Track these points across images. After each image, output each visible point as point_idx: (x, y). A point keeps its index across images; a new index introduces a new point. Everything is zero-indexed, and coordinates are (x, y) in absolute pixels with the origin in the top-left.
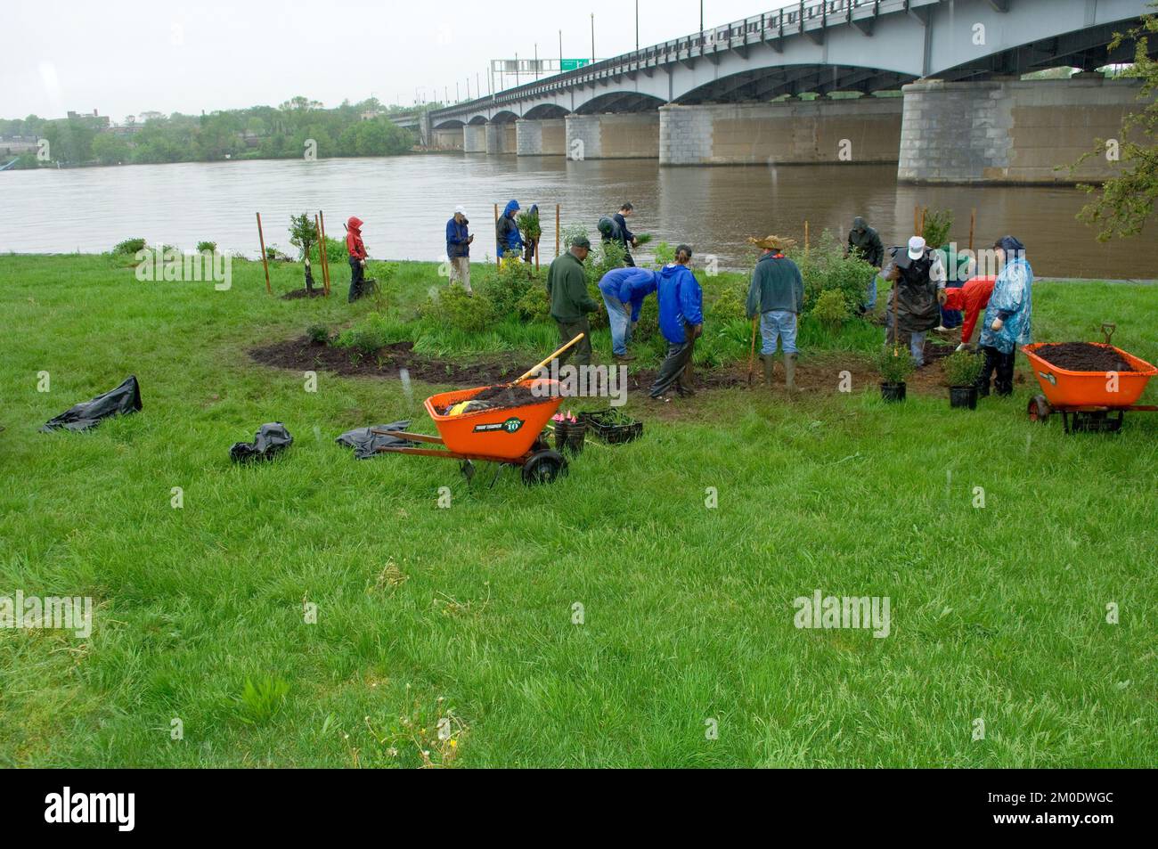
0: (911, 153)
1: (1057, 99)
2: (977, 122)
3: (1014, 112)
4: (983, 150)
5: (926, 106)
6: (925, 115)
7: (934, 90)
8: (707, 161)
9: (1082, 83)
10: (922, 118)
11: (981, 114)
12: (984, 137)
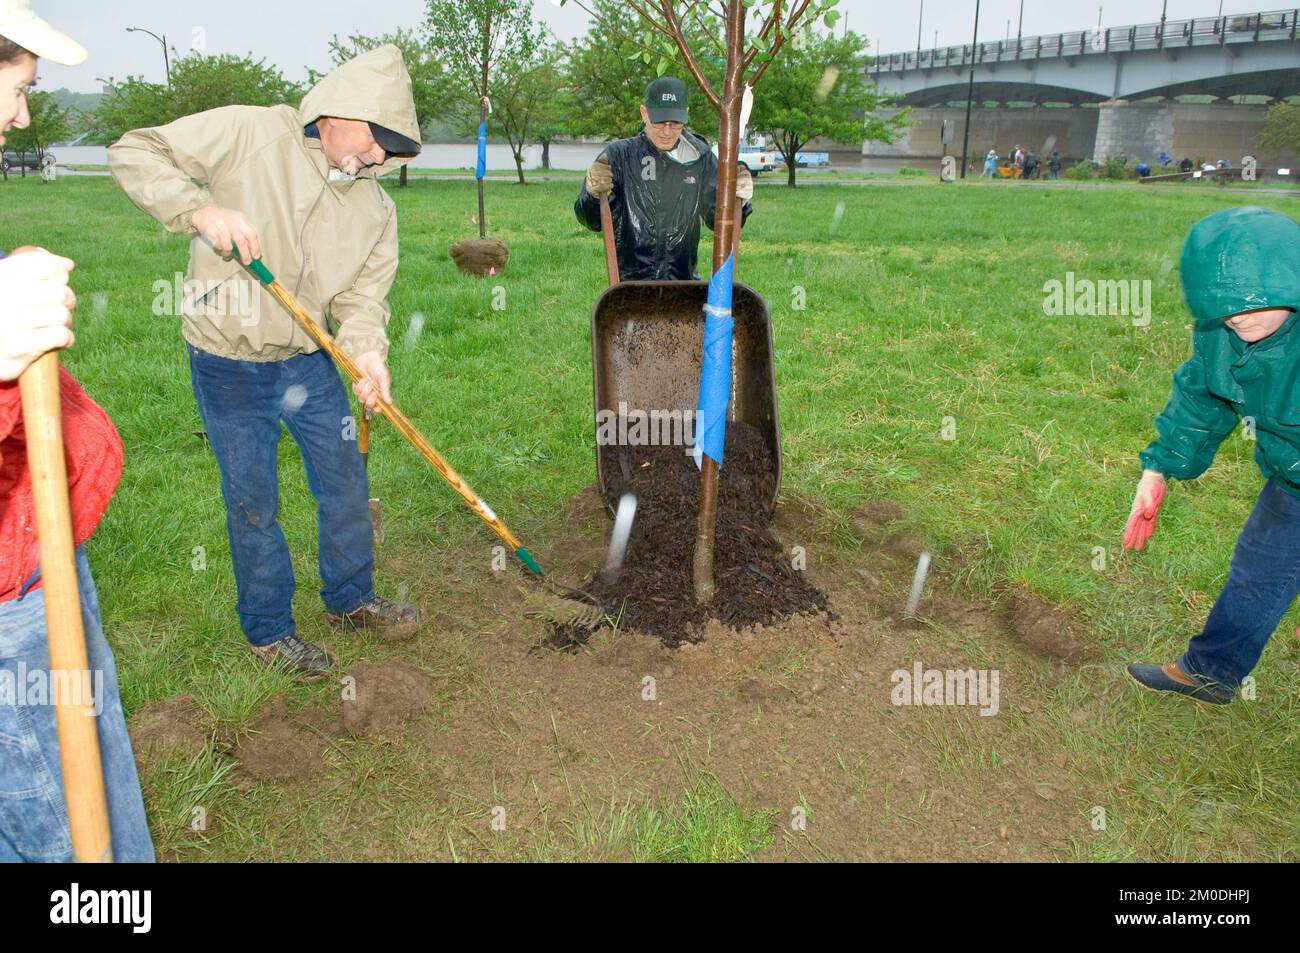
0: (1104, 149)
1: (1202, 116)
2: (1149, 130)
3: (1175, 124)
4: (1152, 148)
5: (1116, 117)
6: (1115, 123)
7: (1123, 107)
8: (903, 154)
9: (1218, 106)
10: (1113, 125)
11: (1152, 124)
12: (1153, 139)
